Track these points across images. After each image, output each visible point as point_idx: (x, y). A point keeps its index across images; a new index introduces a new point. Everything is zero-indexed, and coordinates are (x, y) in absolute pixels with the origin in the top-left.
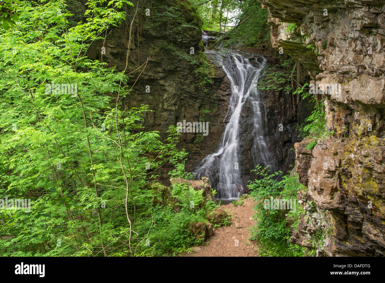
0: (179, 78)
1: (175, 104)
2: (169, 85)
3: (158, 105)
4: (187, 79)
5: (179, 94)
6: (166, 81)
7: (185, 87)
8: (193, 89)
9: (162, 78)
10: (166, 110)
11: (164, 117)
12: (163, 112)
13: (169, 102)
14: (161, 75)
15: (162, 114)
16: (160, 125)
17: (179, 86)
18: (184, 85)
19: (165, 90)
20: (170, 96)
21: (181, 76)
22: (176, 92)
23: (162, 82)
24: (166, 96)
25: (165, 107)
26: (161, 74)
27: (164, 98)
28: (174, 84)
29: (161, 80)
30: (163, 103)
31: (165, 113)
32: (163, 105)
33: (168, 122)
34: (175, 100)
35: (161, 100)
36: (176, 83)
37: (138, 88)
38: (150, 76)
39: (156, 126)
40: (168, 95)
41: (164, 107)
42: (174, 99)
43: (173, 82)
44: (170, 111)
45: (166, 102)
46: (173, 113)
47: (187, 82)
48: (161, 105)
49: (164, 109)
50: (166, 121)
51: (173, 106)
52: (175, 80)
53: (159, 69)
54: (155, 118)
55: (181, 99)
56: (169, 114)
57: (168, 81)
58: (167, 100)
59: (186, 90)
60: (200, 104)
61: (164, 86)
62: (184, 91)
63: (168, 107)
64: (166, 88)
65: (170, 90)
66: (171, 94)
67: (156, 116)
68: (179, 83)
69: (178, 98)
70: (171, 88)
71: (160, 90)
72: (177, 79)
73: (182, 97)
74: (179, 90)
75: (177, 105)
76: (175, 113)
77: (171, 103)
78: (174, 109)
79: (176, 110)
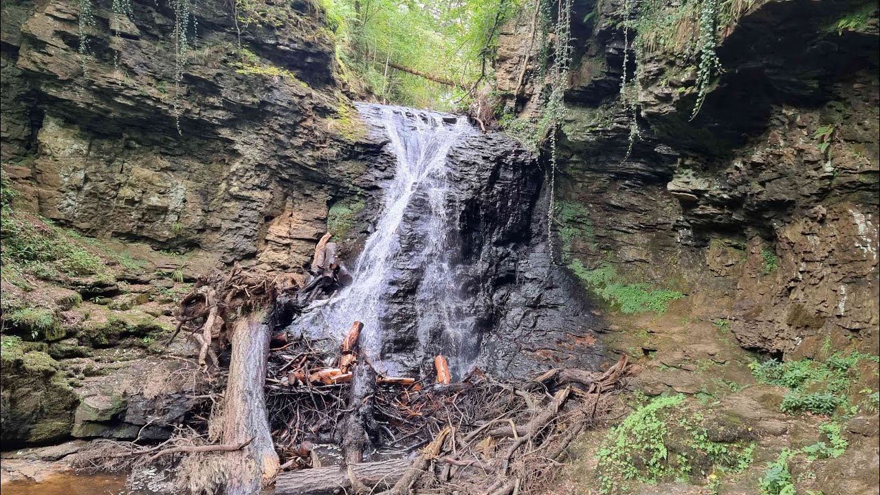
0: (271, 129)
1: (262, 187)
2: (245, 143)
3: (216, 184)
4: (294, 135)
5: (274, 167)
6: (237, 133)
7: (288, 153)
8: (309, 160)
9: (225, 124)
10: (237, 198)
11: (232, 213)
12: (227, 201)
13: (244, 179)
14: (221, 114)
15: (226, 204)
16: (218, 229)
17: (274, 148)
18: (286, 149)
19: (235, 154)
20: (247, 167)
21: (277, 127)
22: (265, 159)
23: (225, 133)
24: (236, 166)
25: (234, 190)
26: (220, 112)
27: (233, 169)
28: (260, 142)
29: (223, 127)
30: (228, 179)
31: (233, 203)
32: (230, 185)
33: (239, 224)
35: (225, 174)
36: (265, 141)
37: (157, 138)
38: (188, 111)
39: (208, 231)
40: (242, 163)
41: (232, 190)
42: (259, 175)
43: (255, 136)
44: (249, 200)
45: (237, 180)
46: (254, 205)
47: (298, 142)
48: (223, 186)
49: (231, 195)
50: (236, 221)
51: (255, 189)
52: (261, 132)
53: (211, 100)
54: (207, 212)
55: (280, 178)
56: (245, 208)
57: (241, 133)
58: (241, 174)
59: (291, 159)
60: (330, 195)
61: (232, 142)
62: (289, 162)
63: (241, 189)
64: (236, 147)
65: (248, 152)
66: (251, 162)
67: (211, 209)
68: (272, 141)
69: (272, 175)
70: (252, 150)
71: (222, 151)
72: (267, 132)
73: (283, 175)
74: (273, 156)
75: (267, 190)
76: (260, 206)
77: (250, 181)
78: (260, 196)
79: (263, 199)
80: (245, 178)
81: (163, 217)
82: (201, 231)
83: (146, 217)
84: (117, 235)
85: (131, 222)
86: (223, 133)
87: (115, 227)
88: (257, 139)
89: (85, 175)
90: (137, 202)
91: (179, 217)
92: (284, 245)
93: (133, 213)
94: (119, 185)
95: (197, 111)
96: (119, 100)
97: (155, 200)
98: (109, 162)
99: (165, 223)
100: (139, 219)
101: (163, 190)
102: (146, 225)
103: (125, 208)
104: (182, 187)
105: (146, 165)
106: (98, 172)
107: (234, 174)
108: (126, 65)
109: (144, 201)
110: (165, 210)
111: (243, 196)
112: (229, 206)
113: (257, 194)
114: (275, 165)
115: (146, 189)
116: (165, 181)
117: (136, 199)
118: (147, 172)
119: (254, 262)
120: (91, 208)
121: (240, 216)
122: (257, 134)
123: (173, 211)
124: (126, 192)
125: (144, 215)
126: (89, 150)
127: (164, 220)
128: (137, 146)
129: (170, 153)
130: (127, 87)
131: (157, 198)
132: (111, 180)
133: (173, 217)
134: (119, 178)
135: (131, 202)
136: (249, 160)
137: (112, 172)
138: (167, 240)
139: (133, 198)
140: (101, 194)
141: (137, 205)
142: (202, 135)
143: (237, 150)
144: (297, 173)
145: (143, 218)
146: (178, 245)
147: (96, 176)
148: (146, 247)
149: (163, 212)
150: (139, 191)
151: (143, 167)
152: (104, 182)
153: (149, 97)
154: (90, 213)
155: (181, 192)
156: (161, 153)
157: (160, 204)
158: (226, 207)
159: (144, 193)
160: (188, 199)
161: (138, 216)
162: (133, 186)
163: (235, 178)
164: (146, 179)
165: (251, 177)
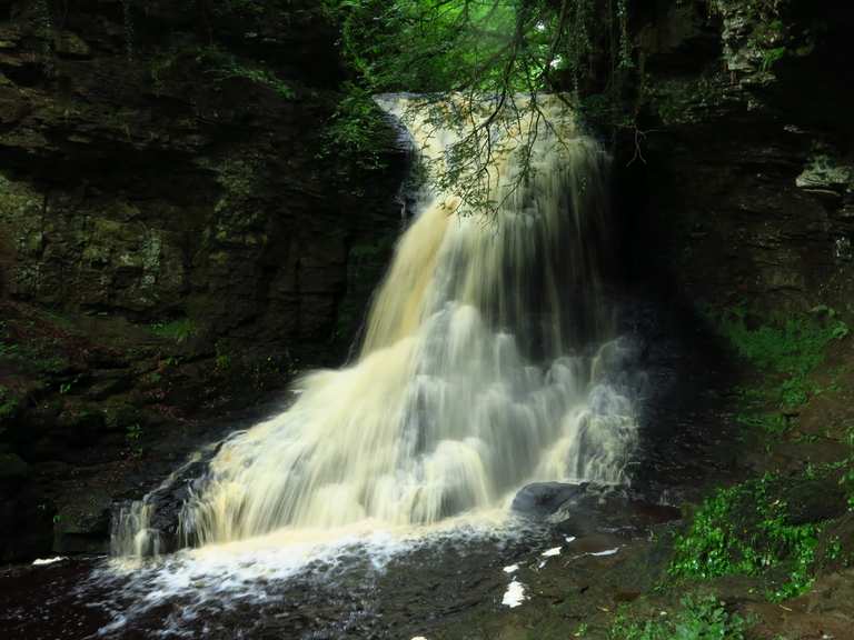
0: (261, 150)
1: (255, 229)
2: (229, 172)
3: (199, 231)
4: (291, 153)
5: (268, 200)
6: (218, 161)
7: (286, 179)
9: (202, 151)
10: (222, 246)
11: (220, 266)
12: (215, 251)
13: (231, 222)
14: (196, 139)
15: (212, 257)
16: (205, 289)
17: (267, 174)
18: (282, 173)
19: (219, 189)
20: (234, 204)
21: (268, 146)
22: (256, 191)
23: (204, 162)
24: (221, 203)
25: (221, 235)
26: (195, 137)
27: (218, 209)
28: (249, 169)
29: (200, 155)
30: (213, 224)
31: (221, 254)
32: (215, 231)
34: (255, 216)
35: (208, 217)
36: (255, 168)
37: (123, 180)
38: (155, 141)
39: (193, 293)
40: (228, 200)
41: (218, 237)
42: (252, 212)
43: (241, 162)
44: (242, 247)
45: (223, 223)
46: (248, 254)
47: (294, 163)
48: (207, 232)
49: (217, 242)
51: (248, 233)
52: (249, 155)
53: (183, 122)
54: (189, 269)
55: (279, 214)
56: (236, 258)
57: (224, 161)
58: (227, 215)
59: (292, 187)
60: (347, 230)
61: (216, 174)
62: (288, 191)
63: (228, 236)
64: (219, 180)
65: (234, 184)
66: (240, 197)
67: (194, 264)
68: (264, 165)
69: (267, 212)
70: (239, 182)
71: (202, 186)
72: (257, 155)
73: (282, 209)
75: (263, 231)
76: (254, 254)
77: (239, 223)
78: (253, 241)
79: (259, 245)
80: (233, 219)
81: (137, 280)
82: (185, 293)
83: (118, 282)
84: (87, 306)
85: (101, 289)
86: (202, 164)
87: (83, 298)
88: (243, 166)
89: (43, 236)
90: (106, 264)
91: (156, 279)
92: (290, 303)
93: (102, 278)
94: (83, 244)
95: (166, 138)
96: (73, 139)
97: (126, 259)
98: (69, 217)
99: (142, 287)
100: (109, 285)
101: (134, 246)
102: (119, 291)
103: (92, 273)
104: (156, 239)
105: (111, 216)
106: (58, 231)
107: (219, 215)
108: (78, 94)
109: (114, 261)
110: (138, 272)
111: (233, 243)
112: (215, 258)
113: (251, 240)
114: (271, 198)
115: (115, 246)
116: (137, 233)
117: (105, 260)
118: (113, 225)
119: (254, 330)
120: (54, 277)
121: (231, 270)
122: (244, 159)
123: (148, 271)
124: (92, 252)
125: (114, 280)
126: (45, 206)
127: (139, 284)
128: (99, 193)
129: (139, 196)
130: (82, 121)
131: (127, 257)
132: (73, 239)
133: (149, 279)
134: (81, 236)
135: (98, 264)
136: (237, 195)
137: (73, 229)
138: (145, 310)
139: (100, 260)
140: (65, 257)
141: (106, 268)
142: (176, 169)
143: (220, 184)
144: (301, 205)
145: (114, 283)
146: (159, 314)
147: (55, 236)
148: (121, 320)
149: (136, 274)
150: (107, 250)
151: (108, 219)
152: (66, 243)
153: (106, 130)
154: (54, 283)
155: (156, 246)
156: (128, 198)
157: (132, 264)
158: (213, 260)
159: (112, 251)
160: (166, 253)
161: (109, 281)
162: (99, 244)
163: (220, 220)
164: (113, 233)
165: (240, 216)
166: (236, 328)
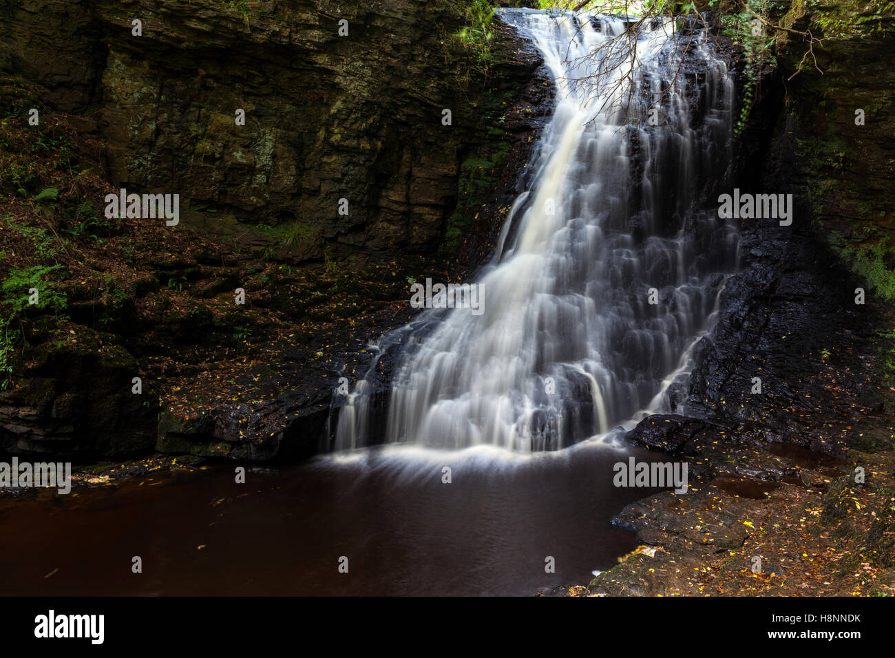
1: (370, 134)
2: (348, 73)
3: (313, 132)
4: (412, 59)
5: (384, 105)
7: (405, 84)
8: (432, 93)
9: (323, 48)
10: (338, 149)
11: (334, 171)
12: (329, 154)
13: (347, 125)
14: (316, 35)
15: (325, 159)
16: (316, 192)
18: (401, 79)
19: (336, 89)
20: (351, 106)
21: (389, 49)
22: (374, 95)
23: (322, 60)
24: (337, 105)
25: (336, 138)
26: (315, 33)
27: (334, 111)
28: (367, 71)
29: (318, 52)
30: (328, 126)
31: (335, 157)
32: (330, 133)
33: (343, 186)
34: (371, 121)
35: (324, 117)
36: (374, 70)
38: (275, 34)
39: (304, 196)
40: (344, 102)
41: (333, 139)
42: (368, 117)
43: (360, 63)
44: (356, 151)
45: (339, 125)
46: (362, 159)
47: (414, 69)
48: (322, 134)
49: (331, 145)
50: (339, 181)
51: (363, 137)
52: (369, 57)
54: (302, 171)
55: (394, 120)
56: (349, 163)
57: (343, 60)
58: (343, 117)
59: (409, 93)
60: (462, 143)
61: (331, 73)
62: (405, 97)
63: (344, 138)
64: (337, 80)
65: (352, 86)
66: (357, 100)
67: (307, 166)
68: (384, 69)
69: (382, 117)
70: (357, 83)
71: (320, 86)
72: (377, 57)
73: (398, 116)
74: (386, 90)
75: (378, 138)
76: (368, 160)
77: (354, 127)
78: (368, 147)
79: (373, 150)
80: (349, 122)
81: (248, 178)
82: (296, 195)
83: (230, 179)
84: (197, 202)
85: (212, 185)
86: (320, 62)
87: (194, 193)
88: (363, 67)
89: (157, 125)
90: (218, 159)
91: (268, 178)
92: (401, 213)
93: (213, 174)
94: (197, 136)
95: (287, 32)
96: (192, 24)
97: (239, 156)
98: (184, 109)
99: (253, 186)
100: (221, 182)
101: (248, 142)
102: (229, 189)
103: (204, 167)
104: (270, 138)
105: (226, 110)
106: (172, 121)
107: (334, 117)
109: (226, 157)
110: (250, 169)
111: (347, 147)
112: (329, 161)
113: (365, 145)
114: (388, 103)
115: (228, 141)
116: (250, 130)
117: (217, 156)
119: (363, 238)
120: (165, 169)
121: (344, 175)
122: (364, 60)
123: (261, 170)
124: (205, 146)
125: (226, 176)
126: (160, 94)
127: (250, 182)
128: (215, 85)
129: (255, 91)
131: (240, 153)
132: (187, 131)
133: (261, 178)
134: (195, 129)
135: (210, 158)
136: (354, 97)
137: (187, 121)
138: (255, 209)
139: (213, 154)
140: (179, 149)
141: (218, 163)
142: (295, 66)
143: (338, 84)
144: (417, 113)
145: (225, 180)
146: (268, 215)
147: (169, 126)
148: (230, 218)
149: (248, 171)
150: (220, 144)
151: (222, 113)
152: (179, 135)
153: (227, 19)
155: (269, 144)
156: (244, 93)
157: (245, 161)
158: (326, 163)
159: (225, 146)
160: (279, 153)
161: (220, 177)
162: (212, 138)
163: (336, 122)
164: (226, 128)
165: (356, 119)
166: (345, 235)
